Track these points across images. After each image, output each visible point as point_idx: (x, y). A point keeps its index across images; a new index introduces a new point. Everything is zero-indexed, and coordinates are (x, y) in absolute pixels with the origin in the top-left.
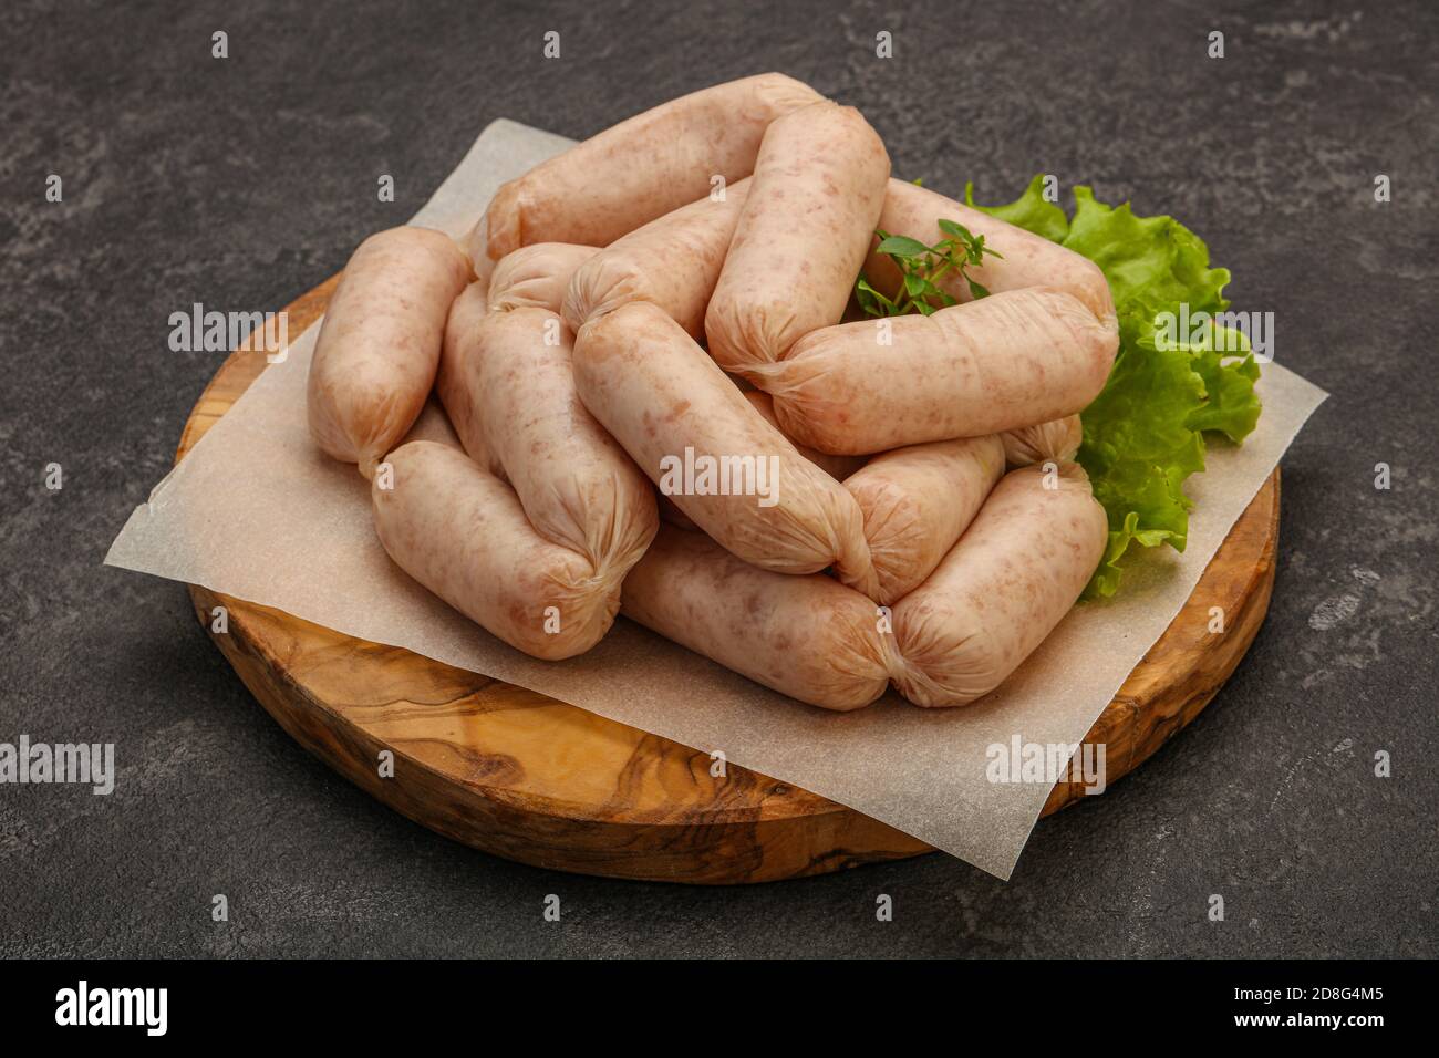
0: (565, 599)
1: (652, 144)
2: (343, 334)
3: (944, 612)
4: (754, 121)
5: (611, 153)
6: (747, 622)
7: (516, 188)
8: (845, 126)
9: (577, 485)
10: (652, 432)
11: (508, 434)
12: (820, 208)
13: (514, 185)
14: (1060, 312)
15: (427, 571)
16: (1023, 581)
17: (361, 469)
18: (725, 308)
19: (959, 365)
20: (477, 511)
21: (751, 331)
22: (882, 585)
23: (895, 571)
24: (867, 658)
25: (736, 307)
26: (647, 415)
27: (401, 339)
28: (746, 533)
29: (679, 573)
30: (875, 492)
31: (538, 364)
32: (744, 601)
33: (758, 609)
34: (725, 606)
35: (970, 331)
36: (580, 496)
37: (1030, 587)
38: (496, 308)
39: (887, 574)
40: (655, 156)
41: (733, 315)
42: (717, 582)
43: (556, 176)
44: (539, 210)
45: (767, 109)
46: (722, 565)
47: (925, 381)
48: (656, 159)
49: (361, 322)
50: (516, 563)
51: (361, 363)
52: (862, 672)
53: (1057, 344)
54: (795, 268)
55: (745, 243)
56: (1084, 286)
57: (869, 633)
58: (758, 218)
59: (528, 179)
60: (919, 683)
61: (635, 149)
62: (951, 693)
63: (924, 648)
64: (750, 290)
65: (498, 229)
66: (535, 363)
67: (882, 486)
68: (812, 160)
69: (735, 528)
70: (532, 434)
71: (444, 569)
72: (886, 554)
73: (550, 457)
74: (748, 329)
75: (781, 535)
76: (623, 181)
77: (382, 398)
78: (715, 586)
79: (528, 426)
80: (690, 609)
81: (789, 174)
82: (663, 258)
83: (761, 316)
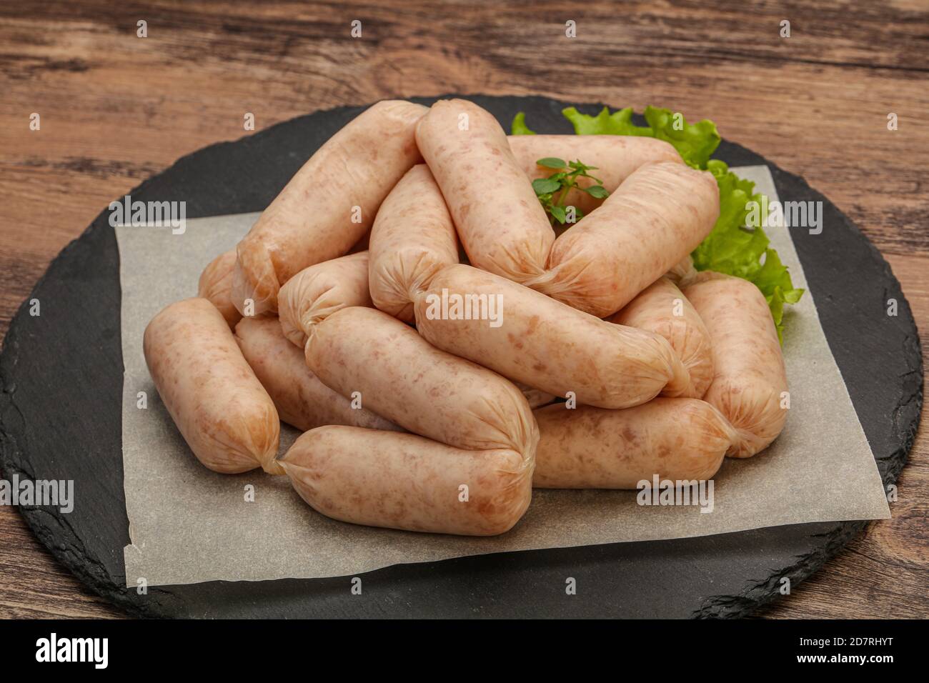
0: (516, 483)
1: (330, 177)
2: (202, 384)
3: (749, 386)
4: (395, 134)
5: (307, 194)
6: (631, 449)
7: (257, 242)
8: (468, 109)
9: (487, 401)
10: (519, 346)
11: (400, 394)
12: (500, 164)
13: (254, 241)
14: (677, 170)
15: (381, 512)
16: (767, 349)
17: (266, 470)
18: (495, 252)
19: (656, 224)
20: (405, 454)
21: (523, 258)
22: (697, 389)
23: (701, 376)
24: (720, 437)
25: (503, 247)
26: (511, 336)
27: (241, 373)
28: (615, 388)
29: (561, 437)
30: (668, 330)
31: (391, 339)
32: (621, 436)
33: (634, 437)
34: (608, 445)
35: (643, 202)
36: (494, 409)
37: (772, 351)
38: (310, 322)
39: (697, 380)
40: (338, 184)
41: (504, 253)
42: (593, 431)
43: (281, 223)
44: (283, 250)
45: (400, 123)
46: (586, 419)
47: (646, 241)
48: (340, 187)
49: (209, 372)
50: (470, 473)
51: (234, 397)
52: (721, 448)
53: (692, 190)
54: (520, 208)
55: (472, 207)
56: (668, 153)
57: (714, 420)
58: (470, 188)
59: (262, 232)
60: (749, 441)
61: (322, 186)
62: (766, 439)
63: (747, 415)
64: (504, 233)
65: (261, 274)
66: (389, 340)
67: (668, 324)
68: (471, 138)
69: (607, 388)
70: (425, 385)
71: (401, 504)
72: (695, 367)
73: (452, 393)
74: (520, 258)
75: (636, 380)
76: (327, 209)
77: (265, 414)
78: (593, 435)
79: (416, 381)
80: (581, 458)
81: (464, 153)
82: (426, 235)
83: (524, 245)
